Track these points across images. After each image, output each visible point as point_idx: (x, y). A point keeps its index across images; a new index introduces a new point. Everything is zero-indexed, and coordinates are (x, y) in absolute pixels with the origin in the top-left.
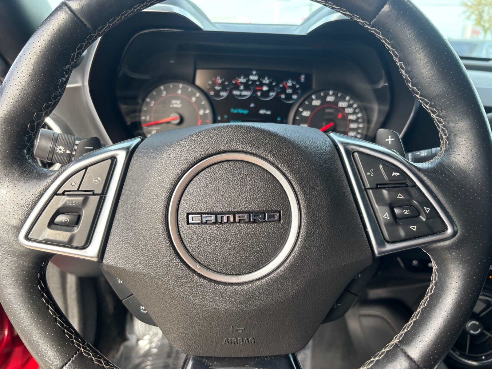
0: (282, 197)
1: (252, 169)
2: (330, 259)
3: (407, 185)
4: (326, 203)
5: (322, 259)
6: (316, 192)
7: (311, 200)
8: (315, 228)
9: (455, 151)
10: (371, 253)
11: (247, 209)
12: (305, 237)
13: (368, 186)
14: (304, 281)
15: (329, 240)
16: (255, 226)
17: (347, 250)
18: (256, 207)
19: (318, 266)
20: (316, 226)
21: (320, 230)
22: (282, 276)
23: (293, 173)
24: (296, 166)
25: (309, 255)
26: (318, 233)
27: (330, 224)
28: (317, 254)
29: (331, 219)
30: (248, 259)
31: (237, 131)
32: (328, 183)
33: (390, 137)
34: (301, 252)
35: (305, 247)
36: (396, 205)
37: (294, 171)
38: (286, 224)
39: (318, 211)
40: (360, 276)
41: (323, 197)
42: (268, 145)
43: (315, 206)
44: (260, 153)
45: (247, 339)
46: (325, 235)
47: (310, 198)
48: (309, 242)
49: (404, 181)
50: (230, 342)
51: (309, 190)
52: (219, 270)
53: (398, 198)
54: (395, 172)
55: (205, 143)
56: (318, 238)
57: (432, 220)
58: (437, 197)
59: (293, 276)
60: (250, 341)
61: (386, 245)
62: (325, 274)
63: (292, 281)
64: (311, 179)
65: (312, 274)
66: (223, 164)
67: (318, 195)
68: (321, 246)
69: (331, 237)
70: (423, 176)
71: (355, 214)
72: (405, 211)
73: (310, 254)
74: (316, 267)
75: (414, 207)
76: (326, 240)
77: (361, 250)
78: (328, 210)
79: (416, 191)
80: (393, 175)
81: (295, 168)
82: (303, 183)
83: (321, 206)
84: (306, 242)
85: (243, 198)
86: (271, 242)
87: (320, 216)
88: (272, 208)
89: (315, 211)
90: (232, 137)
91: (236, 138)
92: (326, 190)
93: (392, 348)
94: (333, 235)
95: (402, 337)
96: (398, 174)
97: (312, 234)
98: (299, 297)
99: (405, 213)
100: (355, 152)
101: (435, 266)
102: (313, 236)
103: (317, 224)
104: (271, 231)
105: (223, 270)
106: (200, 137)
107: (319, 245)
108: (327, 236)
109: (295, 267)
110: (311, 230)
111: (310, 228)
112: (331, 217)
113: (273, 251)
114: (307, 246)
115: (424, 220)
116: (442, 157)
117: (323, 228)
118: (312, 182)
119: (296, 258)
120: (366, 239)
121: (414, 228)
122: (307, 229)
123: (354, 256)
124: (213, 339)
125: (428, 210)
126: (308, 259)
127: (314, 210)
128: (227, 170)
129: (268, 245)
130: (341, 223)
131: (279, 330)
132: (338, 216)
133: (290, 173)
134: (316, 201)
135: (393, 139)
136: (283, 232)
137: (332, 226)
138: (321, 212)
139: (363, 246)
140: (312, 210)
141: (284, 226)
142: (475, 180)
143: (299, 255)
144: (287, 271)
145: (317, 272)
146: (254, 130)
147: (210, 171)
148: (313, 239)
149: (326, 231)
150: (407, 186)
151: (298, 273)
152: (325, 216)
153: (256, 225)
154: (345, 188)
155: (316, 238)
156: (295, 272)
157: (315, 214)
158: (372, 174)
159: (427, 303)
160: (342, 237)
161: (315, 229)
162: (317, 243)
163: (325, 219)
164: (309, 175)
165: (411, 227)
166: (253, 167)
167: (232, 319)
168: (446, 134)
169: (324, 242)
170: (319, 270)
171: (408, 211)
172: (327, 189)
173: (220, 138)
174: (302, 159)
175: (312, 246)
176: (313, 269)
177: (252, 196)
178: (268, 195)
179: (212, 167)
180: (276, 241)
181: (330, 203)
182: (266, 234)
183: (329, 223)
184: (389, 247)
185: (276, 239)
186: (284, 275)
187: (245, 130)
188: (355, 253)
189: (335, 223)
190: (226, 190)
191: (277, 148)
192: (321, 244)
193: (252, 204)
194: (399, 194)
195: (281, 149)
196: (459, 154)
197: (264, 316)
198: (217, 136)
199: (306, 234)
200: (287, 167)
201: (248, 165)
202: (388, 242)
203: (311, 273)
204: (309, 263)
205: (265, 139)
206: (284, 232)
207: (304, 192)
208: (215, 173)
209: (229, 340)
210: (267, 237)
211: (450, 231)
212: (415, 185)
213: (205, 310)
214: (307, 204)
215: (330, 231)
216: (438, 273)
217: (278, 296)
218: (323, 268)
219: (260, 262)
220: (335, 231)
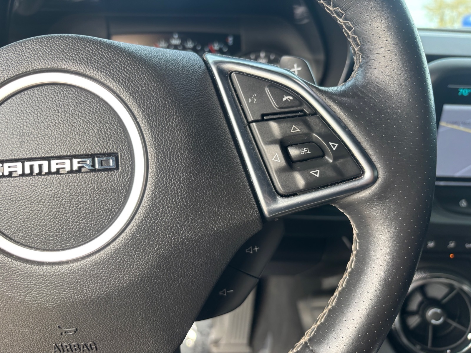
0: (120, 133)
1: (76, 95)
2: (194, 222)
3: (305, 113)
4: (184, 140)
5: (181, 222)
6: (169, 124)
7: (161, 136)
8: (169, 176)
9: (370, 64)
10: (258, 212)
11: (68, 152)
12: (154, 190)
13: (251, 118)
14: (157, 255)
15: (191, 194)
16: (79, 177)
17: (220, 208)
18: (80, 149)
19: (176, 233)
20: (170, 174)
21: (177, 180)
22: (121, 248)
23: (133, 96)
24: (138, 88)
25: (160, 217)
26: (174, 183)
27: (193, 170)
28: (174, 215)
29: (194, 163)
30: (72, 226)
31: (54, 43)
32: (188, 112)
33: (295, 66)
34: (148, 213)
35: (154, 204)
36: (291, 142)
37: (136, 94)
38: (126, 172)
39: (172, 152)
40: (257, 250)
41: (180, 132)
42: (98, 59)
43: (167, 144)
44: (87, 72)
45: (85, 344)
46: (185, 187)
47: (159, 132)
48: (159, 197)
49: (299, 108)
50: (61, 349)
51: (159, 121)
52: (32, 244)
53: (292, 131)
54: (286, 96)
55: (9, 60)
56: (174, 191)
57: (341, 161)
58: (348, 128)
59: (138, 248)
60: (89, 347)
61: (278, 200)
62: (188, 244)
63: (137, 256)
64: (162, 106)
65: (167, 245)
66: (35, 90)
67: (172, 129)
68: (179, 202)
69: (194, 189)
70: (327, 100)
71: (233, 158)
72: (302, 150)
73: (163, 215)
74: (173, 234)
75: (316, 144)
76: (186, 193)
77: (242, 208)
78: (188, 150)
79: (317, 121)
80: (284, 99)
81: (137, 90)
82: (148, 111)
83: (177, 144)
84: (154, 197)
85: (61, 137)
86: (104, 200)
87: (176, 159)
88: (104, 150)
89: (168, 152)
90: (47, 51)
91: (52, 52)
92: (185, 122)
93: (300, 349)
94: (198, 186)
95: (313, 332)
96: (291, 98)
97: (164, 185)
98: (151, 280)
99: (303, 153)
100: (232, 72)
101: (356, 231)
102: (165, 188)
103: (172, 171)
104: (104, 184)
105: (36, 244)
106: (3, 53)
107: (175, 201)
108: (188, 189)
109: (141, 236)
110: (162, 179)
111: (161, 176)
112: (192, 160)
113: (108, 213)
114: (157, 203)
115: (331, 161)
116: (355, 77)
117: (180, 177)
118: (163, 110)
119: (141, 222)
120: (250, 193)
121: (316, 173)
122: (156, 178)
123: (232, 216)
124: (37, 345)
125: (334, 146)
126: (160, 222)
127: (166, 150)
128: (40, 98)
129: (99, 205)
130: (210, 169)
131: (130, 330)
132: (205, 160)
133: (130, 98)
134: (169, 137)
135: (300, 69)
136: (121, 185)
137: (196, 174)
138: (177, 153)
139: (245, 202)
140: (163, 151)
141: (123, 175)
142: (398, 101)
143: (146, 217)
144: (129, 242)
145: (175, 241)
146: (80, 40)
147: (15, 100)
148: (166, 192)
149: (187, 181)
150: (305, 115)
151: (145, 245)
152: (184, 159)
153: (82, 175)
154: (218, 121)
155: (171, 191)
156: (141, 242)
157: (167, 155)
158: (256, 100)
159: (346, 282)
160: (212, 189)
161: (169, 178)
162: (173, 199)
163: (184, 163)
164: (158, 100)
165: (312, 172)
166: (78, 92)
167: (55, 315)
168: (357, 45)
169: (184, 197)
170: (178, 238)
171: (307, 149)
172: (187, 121)
173: (29, 53)
174: (148, 78)
175: (164, 203)
176: (169, 236)
177: (76, 133)
178: (98, 131)
179: (19, 95)
180: (111, 199)
181: (192, 141)
182: (97, 188)
183: (190, 168)
184: (282, 203)
185: (112, 195)
186: (125, 248)
187: (67, 41)
188: (232, 213)
189: (201, 169)
190: (36, 126)
191: (112, 62)
192: (180, 200)
193: (75, 145)
194: (294, 126)
195: (117, 65)
196: (375, 68)
197: (102, 309)
198: (27, 50)
199: (155, 186)
200: (125, 88)
201: (71, 89)
202: (281, 196)
203: (165, 243)
204: (161, 229)
205: (95, 52)
206: (124, 185)
207: (150, 124)
208: (22, 103)
209: (60, 347)
210: (98, 193)
211: (368, 175)
212: (315, 113)
213: (16, 304)
214: (155, 141)
215: (192, 180)
216: (359, 240)
217: (119, 279)
218: (185, 236)
219: (90, 230)
220: (200, 181)
